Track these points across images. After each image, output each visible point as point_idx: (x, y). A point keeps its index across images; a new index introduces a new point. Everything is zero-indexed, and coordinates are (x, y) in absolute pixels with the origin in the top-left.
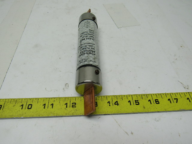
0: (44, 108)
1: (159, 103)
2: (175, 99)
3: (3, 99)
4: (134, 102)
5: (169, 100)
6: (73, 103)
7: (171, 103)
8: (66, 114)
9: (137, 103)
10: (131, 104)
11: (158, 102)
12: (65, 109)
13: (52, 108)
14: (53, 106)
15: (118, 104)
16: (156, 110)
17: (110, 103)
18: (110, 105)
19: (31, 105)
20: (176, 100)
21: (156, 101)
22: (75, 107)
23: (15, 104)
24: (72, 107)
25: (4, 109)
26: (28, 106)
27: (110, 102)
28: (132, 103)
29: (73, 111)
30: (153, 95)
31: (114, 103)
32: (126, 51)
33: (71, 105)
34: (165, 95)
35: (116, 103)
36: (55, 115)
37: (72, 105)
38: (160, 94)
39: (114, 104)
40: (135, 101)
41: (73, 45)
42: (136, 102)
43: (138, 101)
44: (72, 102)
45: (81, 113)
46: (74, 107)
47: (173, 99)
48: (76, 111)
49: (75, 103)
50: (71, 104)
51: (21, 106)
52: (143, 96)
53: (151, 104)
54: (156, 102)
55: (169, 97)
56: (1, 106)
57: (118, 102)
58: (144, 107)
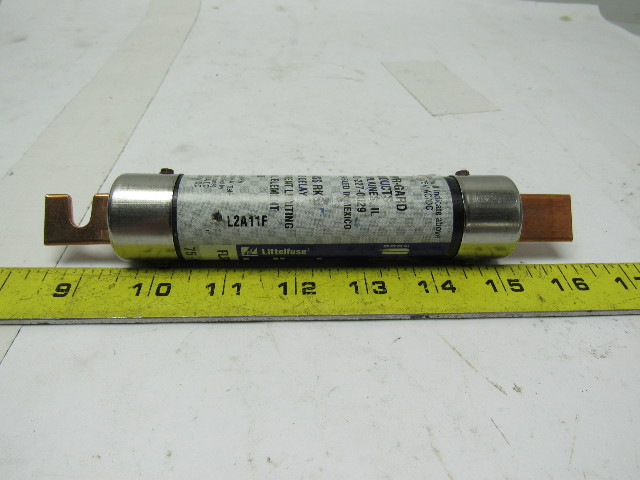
0: (212, 294)
1: (587, 289)
2: (637, 278)
3: (76, 269)
4: (506, 284)
5: (618, 280)
6: (304, 284)
7: (626, 288)
8: (285, 311)
9: (518, 288)
10: (496, 290)
11: (585, 284)
12: (281, 297)
14: (238, 290)
15: (453, 289)
17: (426, 286)
18: (427, 291)
19: (169, 285)
21: (577, 282)
22: (314, 293)
24: (304, 293)
25: (77, 295)
26: (158, 289)
27: (428, 283)
28: (499, 286)
29: (306, 306)
30: (562, 268)
31: (439, 284)
33: (300, 288)
34: (601, 267)
35: (448, 286)
36: (250, 313)
37: (305, 289)
38: (588, 266)
39: (440, 289)
40: (509, 281)
42: (511, 285)
43: (517, 280)
44: (301, 281)
45: (334, 310)
46: (309, 293)
47: (633, 280)
48: (315, 303)
49: (313, 284)
50: (299, 285)
51: (134, 288)
52: (532, 270)
53: (562, 290)
54: (577, 285)
55: (616, 274)
56: (69, 286)
57: (453, 283)
58: (541, 298)
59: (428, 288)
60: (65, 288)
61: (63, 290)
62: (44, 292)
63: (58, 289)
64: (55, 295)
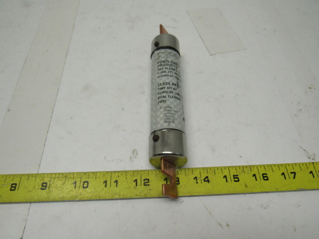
0: (106, 186)
1: (268, 179)
2: (291, 173)
3: (48, 174)
4: (232, 177)
5: (283, 174)
6: (145, 180)
7: (285, 179)
8: (136, 195)
9: (237, 179)
10: (227, 181)
11: (267, 177)
12: (135, 188)
13: (117, 186)
14: (117, 184)
15: (208, 181)
16: (264, 190)
17: (197, 180)
18: (197, 183)
19: (87, 182)
20: (293, 174)
21: (264, 175)
22: (149, 185)
23: (64, 181)
24: (144, 185)
25: (51, 189)
26: (83, 184)
27: (198, 178)
28: (229, 179)
29: (146, 192)
30: (259, 167)
31: (203, 178)
32: (222, 96)
33: (143, 182)
34: (277, 166)
35: (206, 179)
36: (122, 197)
37: (145, 183)
38: (271, 166)
39: (203, 181)
40: (234, 176)
41: (142, 87)
42: (234, 178)
43: (237, 175)
44: (143, 178)
45: (156, 194)
46: (146, 185)
47: (289, 174)
48: (149, 191)
49: (148, 180)
50: (142, 180)
51: (73, 184)
52: (245, 169)
53: (256, 180)
54: (264, 177)
55: (283, 170)
56: (46, 183)
57: (209, 178)
58: (246, 186)
59: (198, 181)
60: (45, 185)
61: (44, 186)
62: (36, 187)
63: (42, 186)
64: (42, 189)
